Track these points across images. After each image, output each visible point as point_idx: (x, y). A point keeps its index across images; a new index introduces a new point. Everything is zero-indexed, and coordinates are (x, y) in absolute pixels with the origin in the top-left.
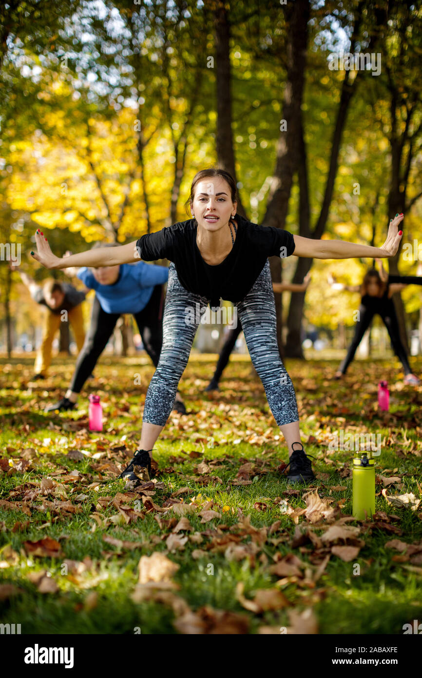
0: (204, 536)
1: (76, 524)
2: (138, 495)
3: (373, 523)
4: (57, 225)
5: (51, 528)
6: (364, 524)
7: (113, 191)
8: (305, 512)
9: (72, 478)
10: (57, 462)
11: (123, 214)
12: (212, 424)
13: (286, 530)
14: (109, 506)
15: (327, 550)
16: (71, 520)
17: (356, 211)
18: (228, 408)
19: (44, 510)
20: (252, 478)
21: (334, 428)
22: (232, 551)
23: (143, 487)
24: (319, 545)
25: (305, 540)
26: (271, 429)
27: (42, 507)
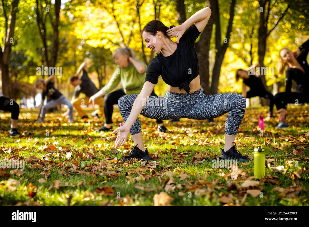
0: (183, 186)
1: (119, 181)
2: (148, 168)
3: (265, 180)
4: (98, 46)
5: (107, 183)
6: (261, 180)
7: (125, 29)
8: (230, 175)
9: (115, 161)
10: (106, 154)
11: (130, 40)
12: (179, 136)
13: (223, 183)
14: (134, 173)
15: (245, 191)
16: (116, 180)
17: (243, 37)
18: (185, 129)
19: (103, 175)
20: (202, 160)
21: (238, 138)
22: (198, 192)
23: (150, 164)
24: (241, 189)
25: (234, 187)
26: (208, 138)
27: (102, 174)
